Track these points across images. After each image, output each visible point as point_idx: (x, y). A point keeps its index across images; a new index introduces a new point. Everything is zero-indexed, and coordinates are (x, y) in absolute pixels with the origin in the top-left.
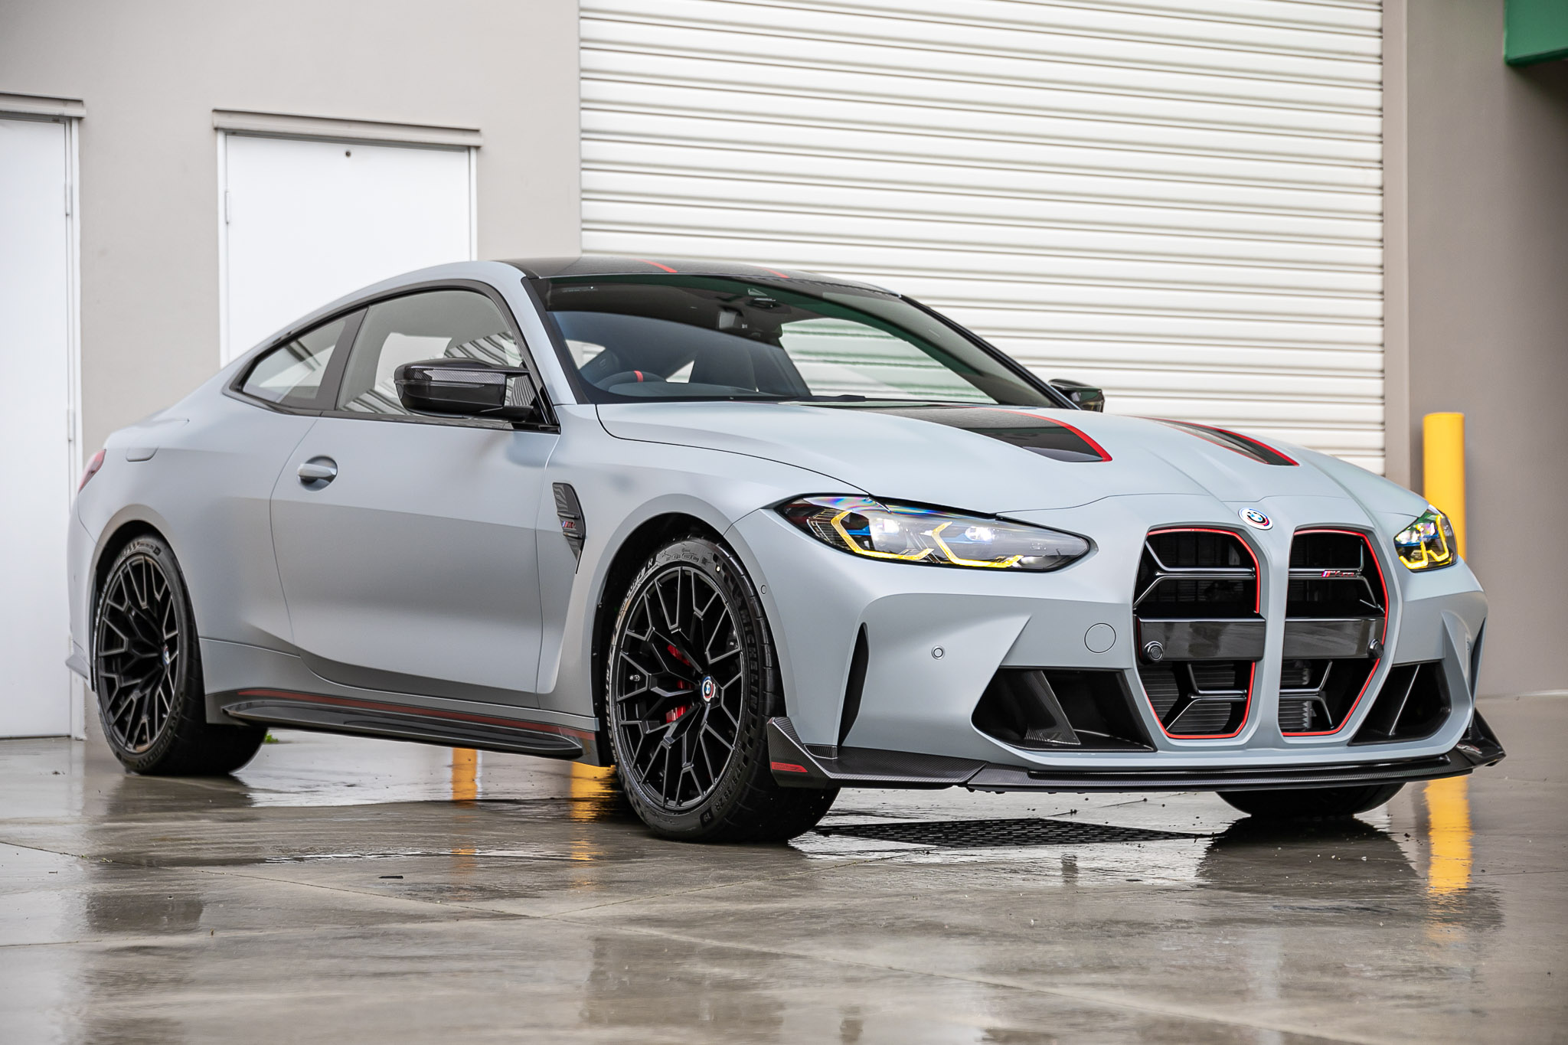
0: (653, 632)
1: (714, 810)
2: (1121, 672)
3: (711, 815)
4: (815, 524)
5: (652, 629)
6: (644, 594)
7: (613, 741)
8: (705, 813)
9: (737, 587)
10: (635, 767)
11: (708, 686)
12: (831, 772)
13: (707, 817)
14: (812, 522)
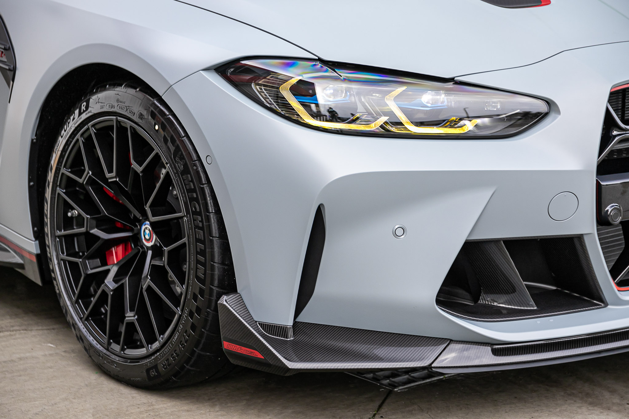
0: (90, 176)
1: (161, 368)
2: (580, 237)
3: (157, 371)
4: (261, 89)
5: (88, 173)
6: (78, 136)
7: (53, 272)
8: (152, 368)
9: (177, 149)
10: (77, 302)
11: (147, 232)
12: (287, 360)
13: (153, 373)
14: (258, 87)
